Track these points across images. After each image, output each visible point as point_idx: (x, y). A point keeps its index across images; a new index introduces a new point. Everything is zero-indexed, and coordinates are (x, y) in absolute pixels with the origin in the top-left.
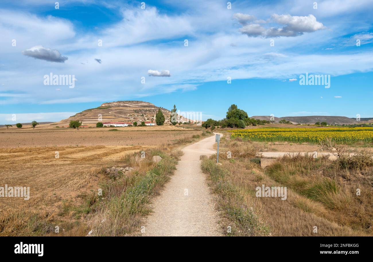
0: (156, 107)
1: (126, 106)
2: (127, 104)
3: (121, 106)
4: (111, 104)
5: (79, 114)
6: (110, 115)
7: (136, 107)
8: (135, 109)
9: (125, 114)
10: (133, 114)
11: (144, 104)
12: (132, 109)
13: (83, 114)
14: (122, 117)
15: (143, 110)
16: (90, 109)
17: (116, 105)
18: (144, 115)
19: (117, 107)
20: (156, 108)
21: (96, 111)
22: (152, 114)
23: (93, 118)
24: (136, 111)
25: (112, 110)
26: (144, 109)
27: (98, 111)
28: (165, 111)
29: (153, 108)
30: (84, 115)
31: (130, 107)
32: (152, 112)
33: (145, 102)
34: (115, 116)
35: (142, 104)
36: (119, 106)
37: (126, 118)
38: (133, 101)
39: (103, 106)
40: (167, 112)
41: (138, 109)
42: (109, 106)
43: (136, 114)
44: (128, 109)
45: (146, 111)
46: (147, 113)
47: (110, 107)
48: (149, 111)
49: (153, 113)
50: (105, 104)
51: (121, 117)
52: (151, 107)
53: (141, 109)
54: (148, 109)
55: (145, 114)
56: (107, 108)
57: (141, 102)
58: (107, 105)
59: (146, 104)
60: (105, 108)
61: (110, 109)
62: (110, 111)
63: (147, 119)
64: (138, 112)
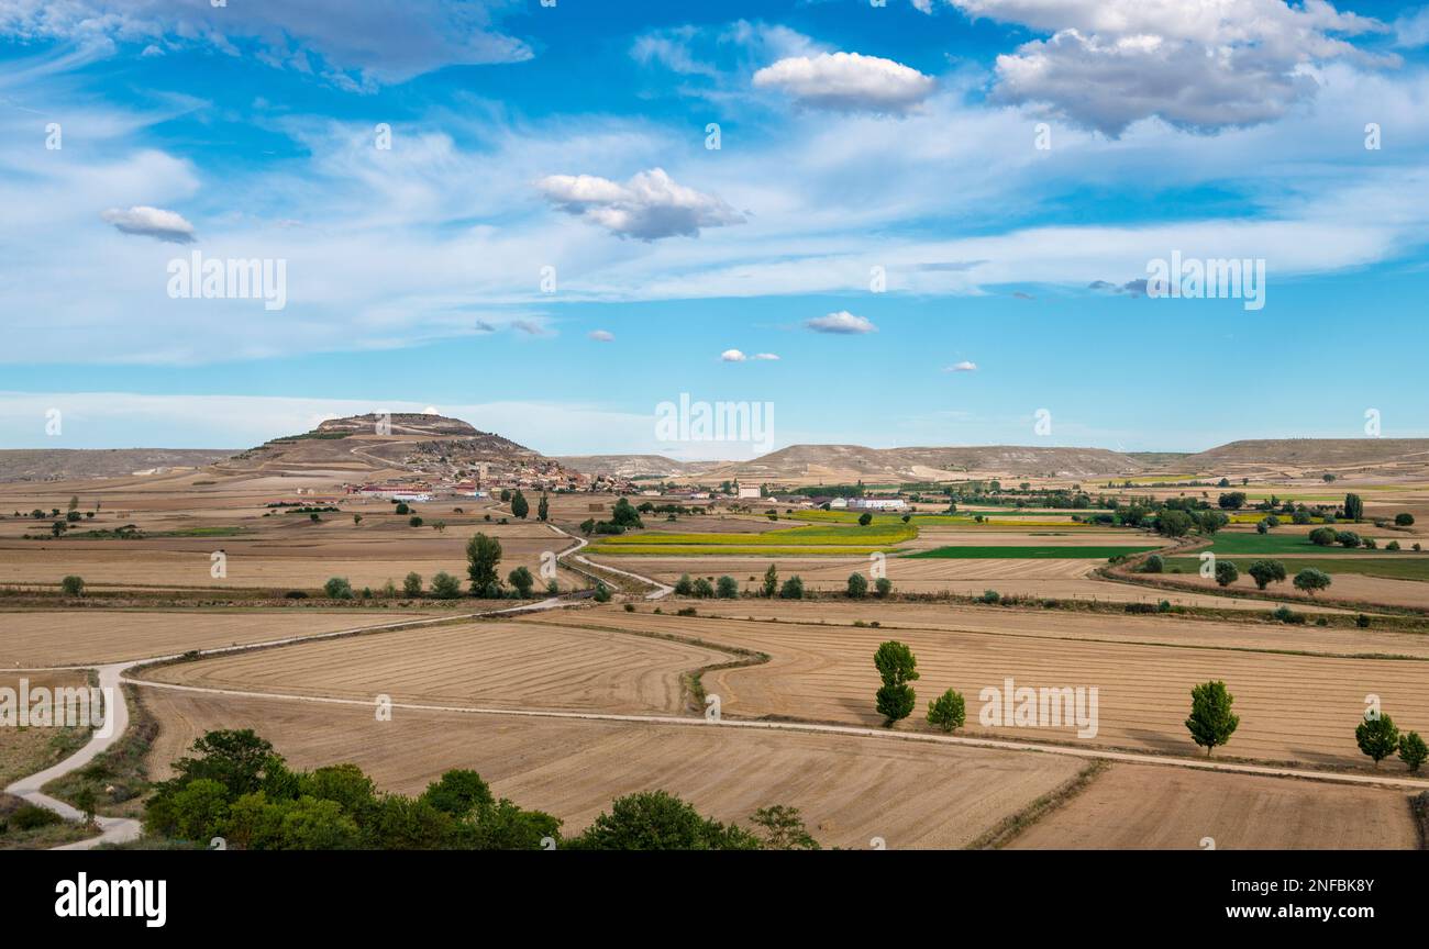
0: (478, 434)
2: (395, 423)
4: (349, 424)
5: (260, 452)
6: (356, 459)
7: (423, 435)
8: (422, 441)
9: (397, 455)
10: (418, 456)
11: (446, 425)
12: (413, 441)
13: (271, 452)
14: (392, 467)
15: (442, 442)
16: (290, 439)
17: (364, 426)
18: (448, 459)
20: (479, 437)
21: (312, 447)
22: (470, 454)
24: (423, 447)
25: (356, 443)
26: (443, 439)
27: (319, 446)
28: (505, 446)
29: (471, 438)
30: (277, 455)
31: (404, 433)
32: (469, 450)
33: (446, 420)
34: (370, 462)
35: (439, 425)
37: (402, 469)
39: (327, 427)
41: (430, 440)
42: (345, 430)
43: (426, 457)
44: (403, 440)
45: (452, 445)
46: (455, 453)
47: (347, 432)
48: (461, 446)
49: (472, 452)
50: (331, 425)
51: (389, 466)
52: (466, 434)
53: (437, 440)
54: (456, 439)
55: (450, 456)
56: (341, 436)
57: (436, 418)
58: (337, 426)
59: (451, 425)
60: (333, 437)
61: (349, 441)
62: (352, 447)
63: (457, 472)
64: (430, 452)
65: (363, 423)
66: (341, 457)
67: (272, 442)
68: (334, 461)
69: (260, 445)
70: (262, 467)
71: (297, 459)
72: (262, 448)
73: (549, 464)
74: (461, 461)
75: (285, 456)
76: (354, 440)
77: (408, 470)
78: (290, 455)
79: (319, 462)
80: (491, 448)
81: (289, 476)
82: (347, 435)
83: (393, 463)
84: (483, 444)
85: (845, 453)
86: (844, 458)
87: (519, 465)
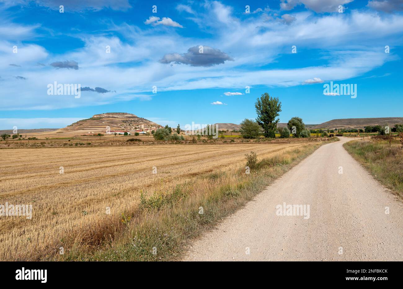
0: (138, 118)
1: (115, 117)
2: (115, 115)
3: (111, 117)
4: (102, 115)
5: (76, 124)
6: (105, 125)
7: (123, 118)
8: (123, 120)
9: (116, 123)
10: (122, 123)
11: (129, 115)
12: (121, 120)
13: (79, 124)
15: (129, 120)
16: (84, 120)
17: (106, 116)
19: (107, 118)
21: (91, 122)
23: (91, 128)
24: (124, 121)
25: (104, 121)
26: (129, 119)
27: (93, 122)
28: (146, 121)
29: (137, 119)
30: (81, 125)
31: (118, 118)
33: (129, 114)
34: (109, 125)
35: (127, 115)
36: (109, 117)
37: (118, 127)
38: (119, 113)
39: (95, 117)
40: (148, 122)
41: (125, 119)
43: (125, 124)
44: (117, 120)
45: (132, 121)
46: (133, 123)
47: (101, 118)
48: (134, 121)
49: (137, 123)
50: (96, 116)
51: (114, 126)
52: (135, 118)
53: (127, 119)
54: (133, 119)
55: (131, 124)
56: (99, 119)
57: (126, 114)
58: (98, 116)
59: (131, 116)
60: (97, 119)
61: (102, 120)
62: (103, 122)
63: (134, 128)
64: (125, 122)
65: (105, 115)
66: (100, 124)
67: (79, 121)
68: (98, 126)
69: (76, 122)
70: (77, 128)
71: (87, 125)
72: (77, 123)
73: (159, 126)
74: (134, 125)
75: (83, 125)
76: (103, 120)
77: (120, 127)
78: (85, 124)
79: (94, 126)
80: (143, 121)
81: (85, 130)
82: (101, 119)
83: (115, 125)
84: (140, 120)
85: (230, 125)
86: (230, 127)
87: (151, 126)
